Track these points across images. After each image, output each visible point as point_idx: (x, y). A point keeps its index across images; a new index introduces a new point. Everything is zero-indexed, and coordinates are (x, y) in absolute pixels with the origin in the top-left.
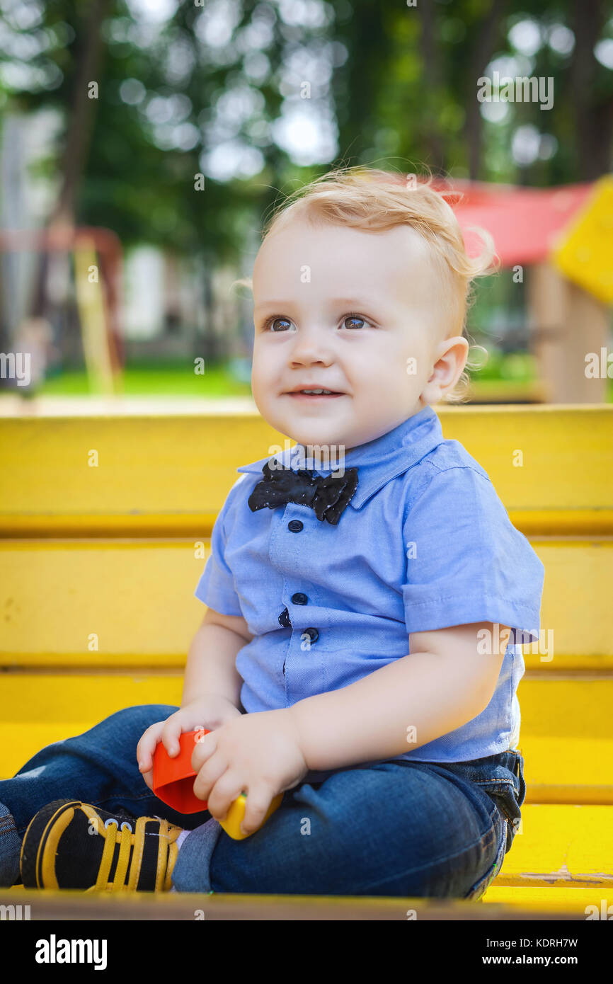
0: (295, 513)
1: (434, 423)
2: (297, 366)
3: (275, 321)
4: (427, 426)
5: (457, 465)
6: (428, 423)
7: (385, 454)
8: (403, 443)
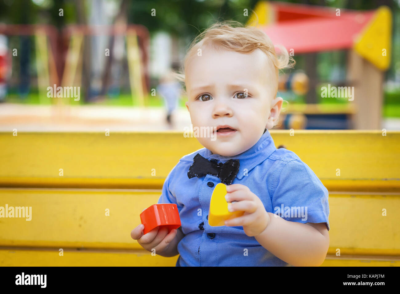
0: (210, 179)
1: (270, 139)
2: (217, 117)
3: (203, 96)
4: (267, 140)
5: (292, 159)
6: (268, 139)
7: (251, 154)
8: (259, 149)
